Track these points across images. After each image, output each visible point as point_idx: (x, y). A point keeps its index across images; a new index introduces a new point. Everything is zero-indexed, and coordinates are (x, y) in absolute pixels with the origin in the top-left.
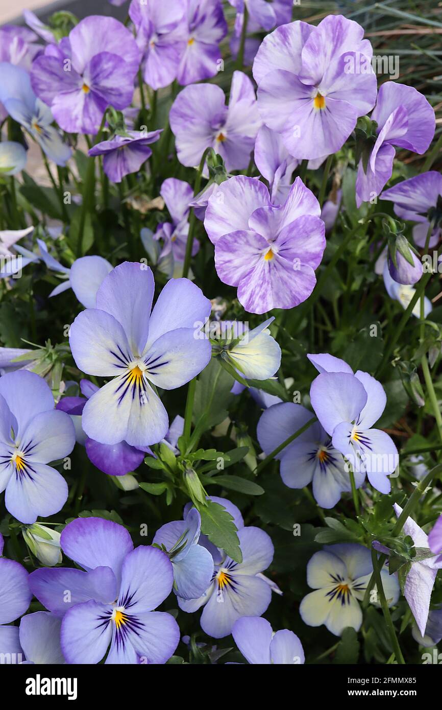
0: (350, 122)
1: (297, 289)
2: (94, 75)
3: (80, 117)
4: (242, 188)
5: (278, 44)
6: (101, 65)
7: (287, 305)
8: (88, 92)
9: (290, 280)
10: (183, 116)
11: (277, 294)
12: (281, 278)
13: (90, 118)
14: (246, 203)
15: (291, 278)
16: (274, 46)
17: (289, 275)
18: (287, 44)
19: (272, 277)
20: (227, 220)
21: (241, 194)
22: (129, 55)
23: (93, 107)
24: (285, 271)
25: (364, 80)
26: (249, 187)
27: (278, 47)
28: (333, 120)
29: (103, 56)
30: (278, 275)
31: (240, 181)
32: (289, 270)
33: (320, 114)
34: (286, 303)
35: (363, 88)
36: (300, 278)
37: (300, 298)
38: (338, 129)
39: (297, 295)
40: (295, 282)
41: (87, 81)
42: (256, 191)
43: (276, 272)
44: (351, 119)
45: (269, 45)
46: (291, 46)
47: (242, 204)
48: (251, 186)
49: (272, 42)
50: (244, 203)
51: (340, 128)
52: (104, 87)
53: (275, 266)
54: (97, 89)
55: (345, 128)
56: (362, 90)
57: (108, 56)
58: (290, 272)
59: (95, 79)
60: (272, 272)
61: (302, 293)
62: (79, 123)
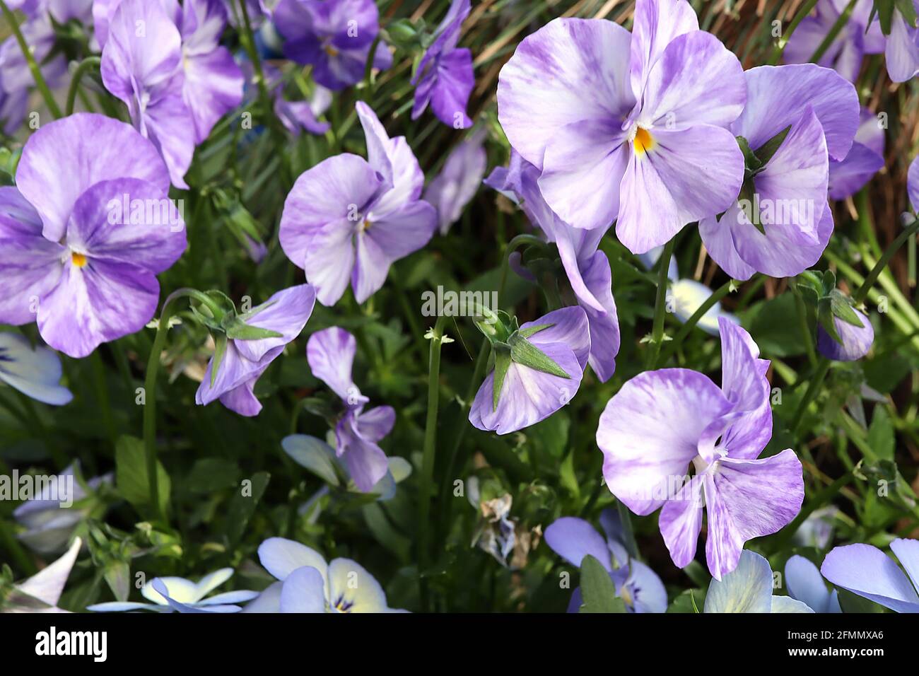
0: (727, 158)
1: (779, 495)
2: (89, 231)
3: (91, 314)
4: (649, 393)
5: (535, 76)
6: (99, 210)
7: (769, 526)
8: (85, 263)
9: (760, 487)
10: (304, 230)
11: (741, 517)
12: (742, 490)
13: (114, 308)
14: (663, 414)
15: (759, 482)
16: (529, 82)
17: (755, 478)
18: (552, 69)
19: (723, 495)
20: (640, 459)
21: (650, 404)
22: (139, 165)
23: (108, 286)
24: (744, 476)
25: (715, 73)
26: (663, 386)
27: (539, 82)
28: (687, 164)
29: (98, 192)
30: (733, 487)
31: (642, 383)
32: (751, 472)
33: (649, 161)
34: (764, 523)
35: (717, 85)
36: (774, 474)
37: (790, 507)
38: (707, 177)
39: (782, 505)
40: (770, 484)
41: (77, 246)
42: (678, 387)
43: (730, 484)
44: (727, 151)
45: (517, 84)
46: (562, 71)
47: (655, 418)
48: (664, 382)
49: (519, 77)
50: (659, 415)
51: (710, 174)
52: (118, 243)
53: (724, 476)
54: (101, 252)
55: (723, 171)
56: (717, 90)
57: (108, 189)
58: (754, 472)
59: (94, 237)
60: (722, 487)
61: (789, 498)
62: (95, 326)
